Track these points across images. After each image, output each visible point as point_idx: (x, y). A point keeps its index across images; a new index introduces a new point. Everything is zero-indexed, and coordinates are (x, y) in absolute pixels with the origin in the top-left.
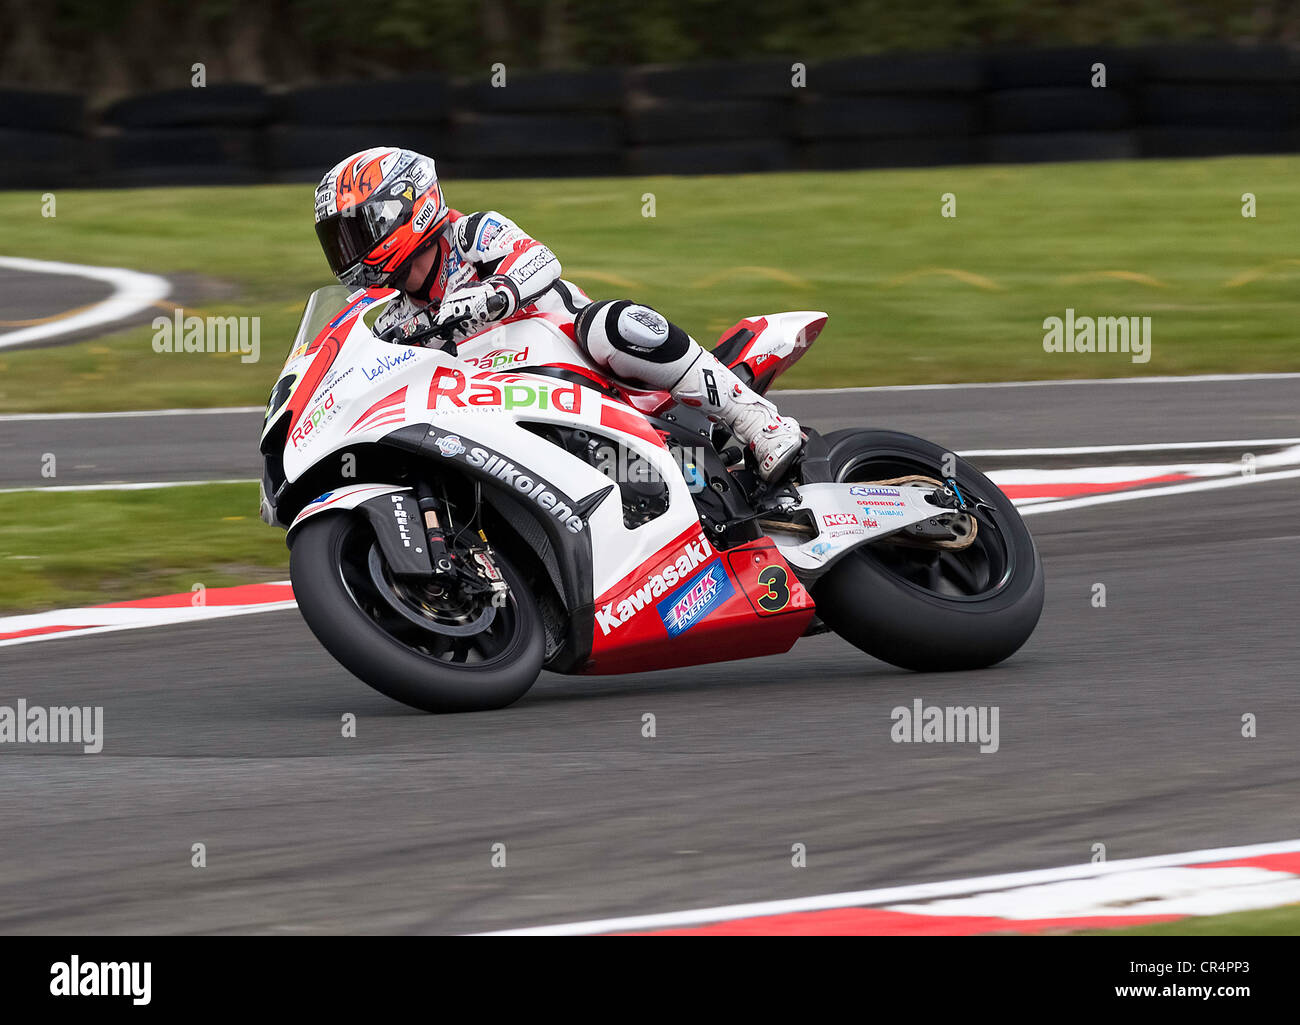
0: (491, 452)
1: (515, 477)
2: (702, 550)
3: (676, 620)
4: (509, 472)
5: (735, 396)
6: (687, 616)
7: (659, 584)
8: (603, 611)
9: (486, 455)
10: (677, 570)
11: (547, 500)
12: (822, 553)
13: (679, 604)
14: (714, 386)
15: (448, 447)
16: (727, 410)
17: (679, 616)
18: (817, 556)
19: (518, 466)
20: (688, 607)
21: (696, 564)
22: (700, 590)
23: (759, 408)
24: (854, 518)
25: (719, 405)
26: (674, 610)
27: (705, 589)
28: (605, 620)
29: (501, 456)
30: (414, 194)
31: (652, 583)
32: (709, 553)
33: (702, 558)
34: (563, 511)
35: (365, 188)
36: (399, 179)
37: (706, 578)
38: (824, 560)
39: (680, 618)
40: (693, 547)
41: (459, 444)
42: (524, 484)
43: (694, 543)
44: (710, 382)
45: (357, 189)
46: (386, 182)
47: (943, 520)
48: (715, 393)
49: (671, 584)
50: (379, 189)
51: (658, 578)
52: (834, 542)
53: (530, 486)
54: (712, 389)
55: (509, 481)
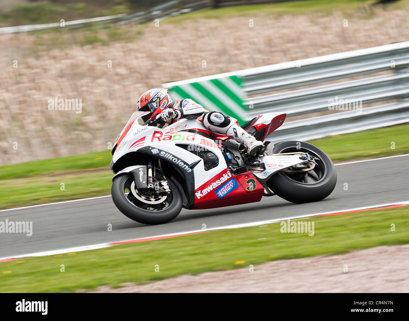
0: (166, 153)
1: (173, 159)
2: (228, 176)
3: (221, 194)
4: (171, 157)
5: (243, 135)
6: (224, 193)
7: (215, 185)
8: (198, 193)
9: (165, 153)
10: (220, 181)
11: (181, 164)
12: (266, 174)
13: (221, 190)
14: (236, 132)
15: (155, 152)
16: (241, 139)
17: (221, 193)
18: (265, 175)
19: (173, 156)
20: (224, 190)
21: (226, 179)
22: (228, 186)
23: (250, 138)
24: (276, 165)
25: (238, 137)
26: (220, 191)
27: (230, 186)
28: (198, 195)
29: (169, 153)
30: (160, 100)
31: (213, 185)
32: (230, 176)
33: (228, 178)
34: (185, 167)
35: (147, 101)
36: (155, 97)
37: (230, 183)
38: (267, 176)
39: (222, 193)
40: (225, 175)
41: (157, 151)
42: (175, 160)
43: (226, 174)
44: (235, 131)
45: (144, 101)
46: (152, 98)
47: (304, 164)
48: (237, 134)
49: (219, 185)
50: (150, 100)
51: (214, 183)
52: (270, 171)
53: (176, 161)
54: (236, 133)
55: (171, 159)
